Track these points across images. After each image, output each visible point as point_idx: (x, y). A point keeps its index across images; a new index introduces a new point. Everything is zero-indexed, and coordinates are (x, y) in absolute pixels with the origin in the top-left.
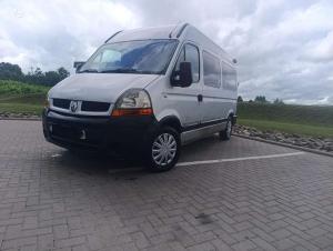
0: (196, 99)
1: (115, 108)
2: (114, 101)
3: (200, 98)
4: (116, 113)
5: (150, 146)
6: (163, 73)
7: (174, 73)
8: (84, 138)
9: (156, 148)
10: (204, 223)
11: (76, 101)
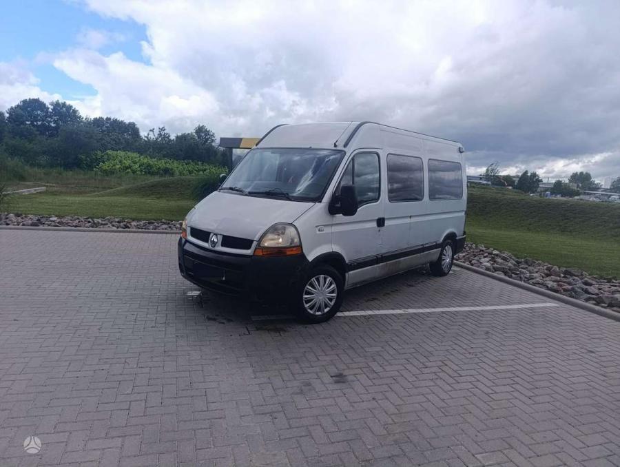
0: (374, 224)
1: (259, 246)
2: (257, 238)
3: (381, 222)
4: (260, 253)
5: (301, 291)
6: (318, 199)
7: (334, 198)
8: (224, 279)
9: (308, 293)
10: (337, 382)
11: (216, 235)
